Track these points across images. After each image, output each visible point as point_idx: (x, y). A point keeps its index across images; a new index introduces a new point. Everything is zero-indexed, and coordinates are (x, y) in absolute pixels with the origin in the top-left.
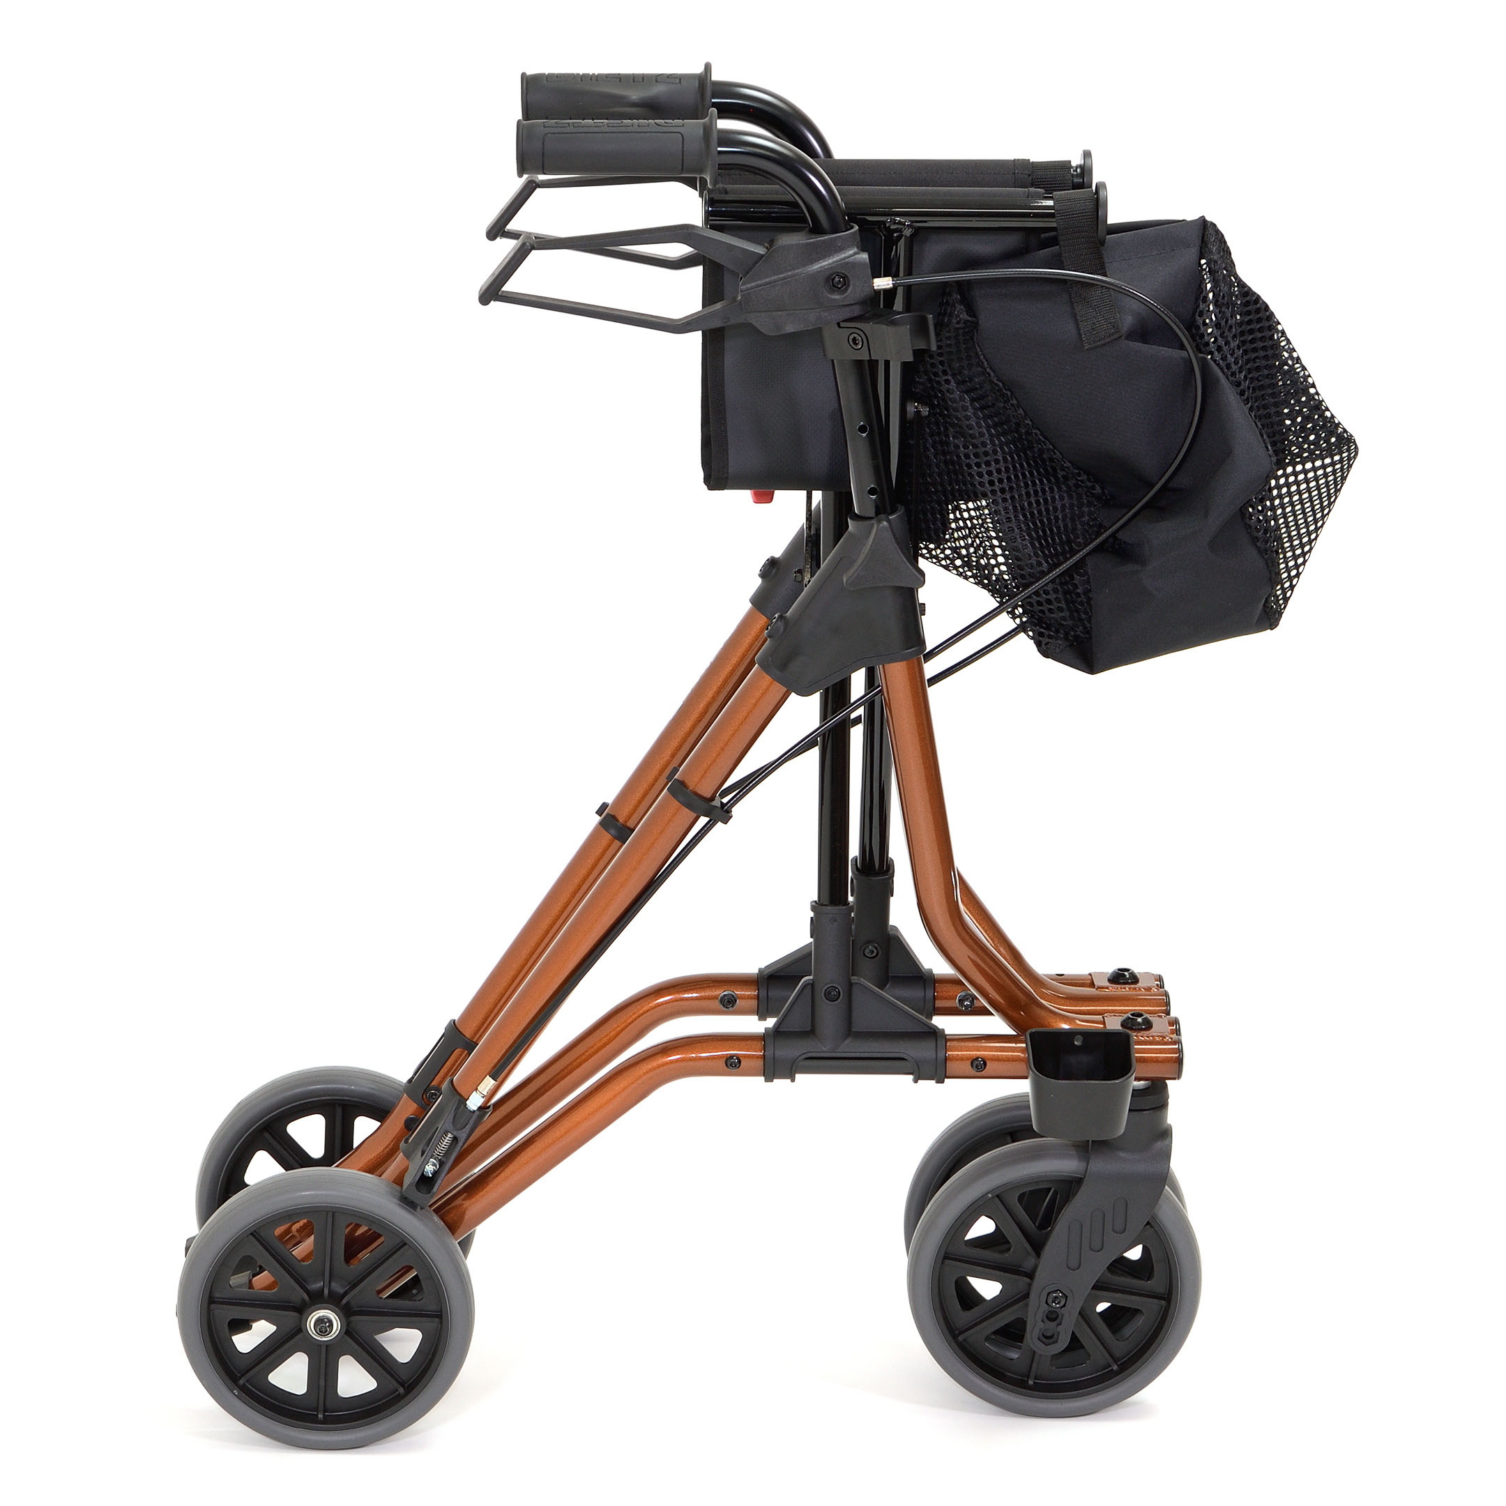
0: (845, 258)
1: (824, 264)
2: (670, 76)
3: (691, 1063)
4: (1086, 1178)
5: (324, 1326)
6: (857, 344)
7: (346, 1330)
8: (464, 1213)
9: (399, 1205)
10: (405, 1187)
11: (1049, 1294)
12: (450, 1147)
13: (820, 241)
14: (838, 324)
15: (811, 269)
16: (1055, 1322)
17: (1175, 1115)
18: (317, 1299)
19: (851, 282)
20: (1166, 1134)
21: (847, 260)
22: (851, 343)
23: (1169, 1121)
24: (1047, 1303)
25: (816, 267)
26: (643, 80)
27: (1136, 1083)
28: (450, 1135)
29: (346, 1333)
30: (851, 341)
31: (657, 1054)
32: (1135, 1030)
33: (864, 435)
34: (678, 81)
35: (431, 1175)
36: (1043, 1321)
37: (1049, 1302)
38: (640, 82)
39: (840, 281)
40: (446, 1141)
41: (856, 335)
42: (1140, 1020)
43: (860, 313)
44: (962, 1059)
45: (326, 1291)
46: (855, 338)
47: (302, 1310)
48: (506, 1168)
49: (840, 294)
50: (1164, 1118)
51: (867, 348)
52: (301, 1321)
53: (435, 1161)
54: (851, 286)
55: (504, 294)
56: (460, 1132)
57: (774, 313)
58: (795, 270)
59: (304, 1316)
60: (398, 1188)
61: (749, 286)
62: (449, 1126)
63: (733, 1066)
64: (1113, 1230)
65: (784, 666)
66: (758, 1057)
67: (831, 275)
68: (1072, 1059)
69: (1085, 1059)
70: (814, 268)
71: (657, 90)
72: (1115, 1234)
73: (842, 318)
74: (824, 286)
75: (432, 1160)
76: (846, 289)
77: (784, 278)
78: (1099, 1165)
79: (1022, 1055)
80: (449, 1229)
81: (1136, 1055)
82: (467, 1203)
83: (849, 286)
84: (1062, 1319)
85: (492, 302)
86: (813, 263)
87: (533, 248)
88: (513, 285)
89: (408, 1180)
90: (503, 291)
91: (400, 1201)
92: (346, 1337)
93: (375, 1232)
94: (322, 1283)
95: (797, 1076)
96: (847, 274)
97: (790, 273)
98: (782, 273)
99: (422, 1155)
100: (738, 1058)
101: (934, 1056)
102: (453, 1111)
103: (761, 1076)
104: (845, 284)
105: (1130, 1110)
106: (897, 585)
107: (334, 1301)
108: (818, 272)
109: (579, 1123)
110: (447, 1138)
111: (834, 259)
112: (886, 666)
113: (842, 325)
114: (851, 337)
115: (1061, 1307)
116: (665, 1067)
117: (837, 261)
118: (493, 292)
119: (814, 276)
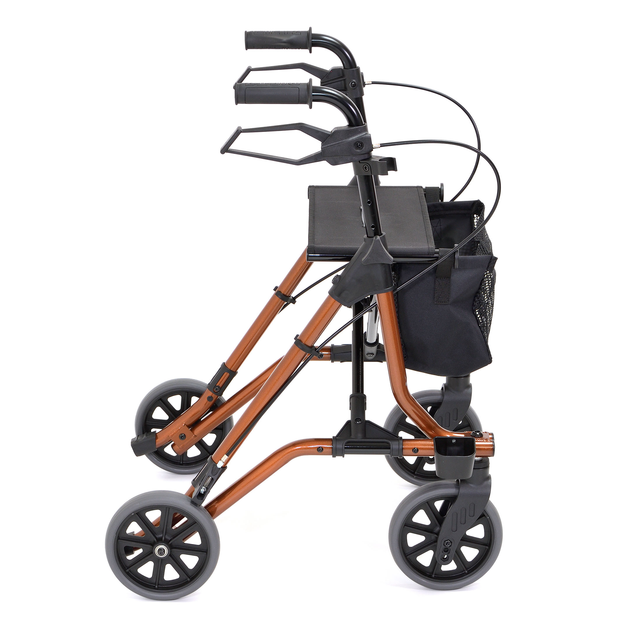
0: (361, 136)
1: (354, 138)
2: (297, 32)
3: (304, 450)
4: (459, 495)
5: (161, 551)
6: (366, 169)
7: (170, 554)
8: (216, 508)
9: (191, 504)
10: (193, 498)
11: (445, 541)
12: (210, 482)
13: (352, 129)
14: (359, 161)
15: (349, 140)
16: (447, 552)
17: (492, 471)
18: (160, 541)
19: (364, 145)
20: (489, 478)
21: (362, 137)
22: (364, 169)
23: (490, 473)
24: (444, 545)
25: (351, 139)
26: (288, 33)
27: (476, 458)
28: (210, 478)
29: (169, 555)
30: (364, 168)
31: (291, 446)
32: (476, 437)
33: (370, 205)
34: (300, 34)
35: (203, 493)
36: (442, 552)
37: (445, 545)
38: (286, 34)
39: (360, 145)
40: (209, 480)
41: (366, 166)
42: (478, 433)
43: (367, 157)
44: (409, 449)
45: (163, 538)
46: (365, 167)
47: (153, 545)
48: (233, 490)
49: (359, 150)
50: (488, 472)
51: (370, 171)
52: (153, 549)
53: (205, 488)
54: (364, 147)
55: (230, 150)
56: (214, 476)
57: (334, 157)
58: (342, 140)
59: (154, 547)
60: (190, 498)
61: (325, 146)
62: (210, 474)
63: (320, 451)
64: (469, 516)
65: (339, 295)
66: (330, 448)
67: (356, 142)
68: (451, 448)
69: (456, 448)
70: (350, 139)
71: (293, 37)
72: (470, 517)
73: (360, 159)
74: (354, 147)
75: (203, 487)
76: (362, 148)
77: (338, 144)
78: (463, 490)
79: (432, 447)
80: (211, 515)
81: (476, 447)
82: (217, 504)
83: (363, 146)
84: (450, 551)
85: (226, 153)
86: (349, 138)
87: (241, 132)
88: (233, 147)
89: (194, 495)
90: (230, 149)
91: (191, 503)
92: (169, 556)
93: (182, 516)
94: (162, 535)
95: (345, 455)
96: (362, 142)
97: (340, 142)
98: (338, 141)
99: (200, 485)
100: (322, 448)
101: (398, 447)
102: (211, 468)
103: (331, 455)
104: (362, 146)
105: (474, 468)
106: (382, 263)
107: (166, 542)
108: (351, 141)
109: (261, 473)
110: (209, 479)
111: (358, 136)
112: (379, 295)
113: (361, 162)
114: (364, 166)
115: (450, 547)
116: (294, 452)
117: (359, 137)
118: (225, 149)
119: (350, 143)
